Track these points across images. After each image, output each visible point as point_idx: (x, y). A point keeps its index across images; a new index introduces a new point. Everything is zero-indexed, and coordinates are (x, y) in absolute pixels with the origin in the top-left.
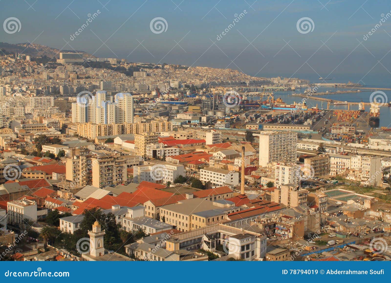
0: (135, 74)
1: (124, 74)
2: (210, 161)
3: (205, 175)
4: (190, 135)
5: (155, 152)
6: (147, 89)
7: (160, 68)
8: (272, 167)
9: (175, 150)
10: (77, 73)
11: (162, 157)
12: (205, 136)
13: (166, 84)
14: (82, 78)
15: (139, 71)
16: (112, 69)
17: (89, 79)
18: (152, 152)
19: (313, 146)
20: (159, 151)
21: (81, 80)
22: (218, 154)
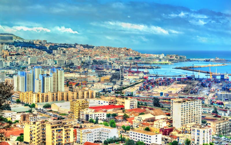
0: (54, 52)
1: (45, 52)
2: (133, 124)
3: (134, 136)
4: (111, 102)
5: (87, 116)
6: (64, 63)
7: (73, 47)
8: (186, 129)
9: (103, 114)
10: (9, 51)
11: (95, 120)
12: (124, 103)
13: (78, 60)
14: (13, 55)
15: (57, 49)
16: (37, 48)
17: (19, 56)
18: (85, 116)
19: (209, 110)
20: (91, 115)
21: (13, 57)
22: (138, 117)
